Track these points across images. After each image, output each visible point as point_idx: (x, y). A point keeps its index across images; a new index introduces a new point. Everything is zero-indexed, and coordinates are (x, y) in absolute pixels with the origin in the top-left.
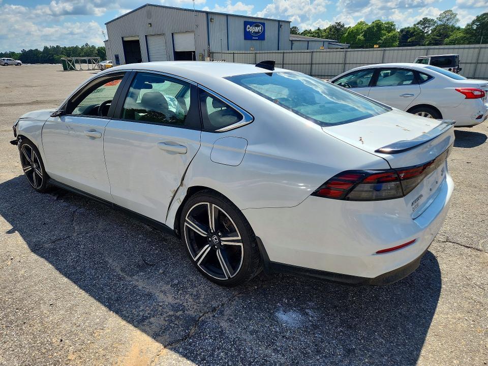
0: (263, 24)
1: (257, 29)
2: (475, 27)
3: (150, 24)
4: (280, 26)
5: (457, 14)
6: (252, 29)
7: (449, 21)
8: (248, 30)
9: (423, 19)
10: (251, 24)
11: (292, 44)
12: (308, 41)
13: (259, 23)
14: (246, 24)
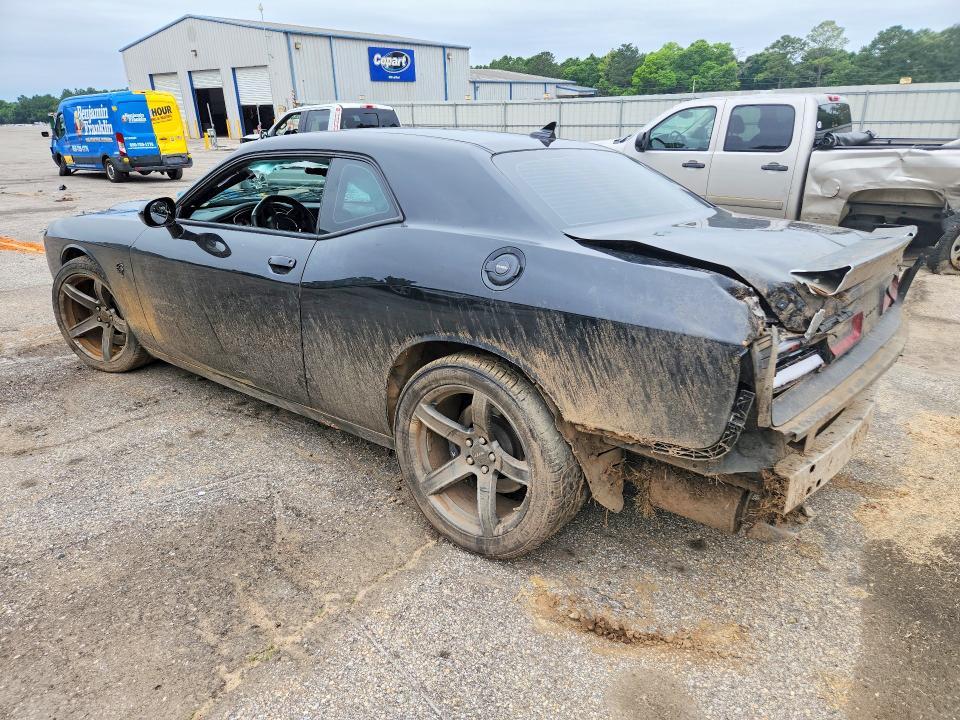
0: (411, 53)
1: (396, 62)
2: (877, 53)
3: (194, 51)
4: (446, 57)
5: (843, 30)
6: (386, 62)
7: (830, 43)
8: (377, 63)
9: (783, 38)
10: (384, 52)
11: (476, 89)
12: (511, 83)
13: (402, 50)
14: (372, 52)
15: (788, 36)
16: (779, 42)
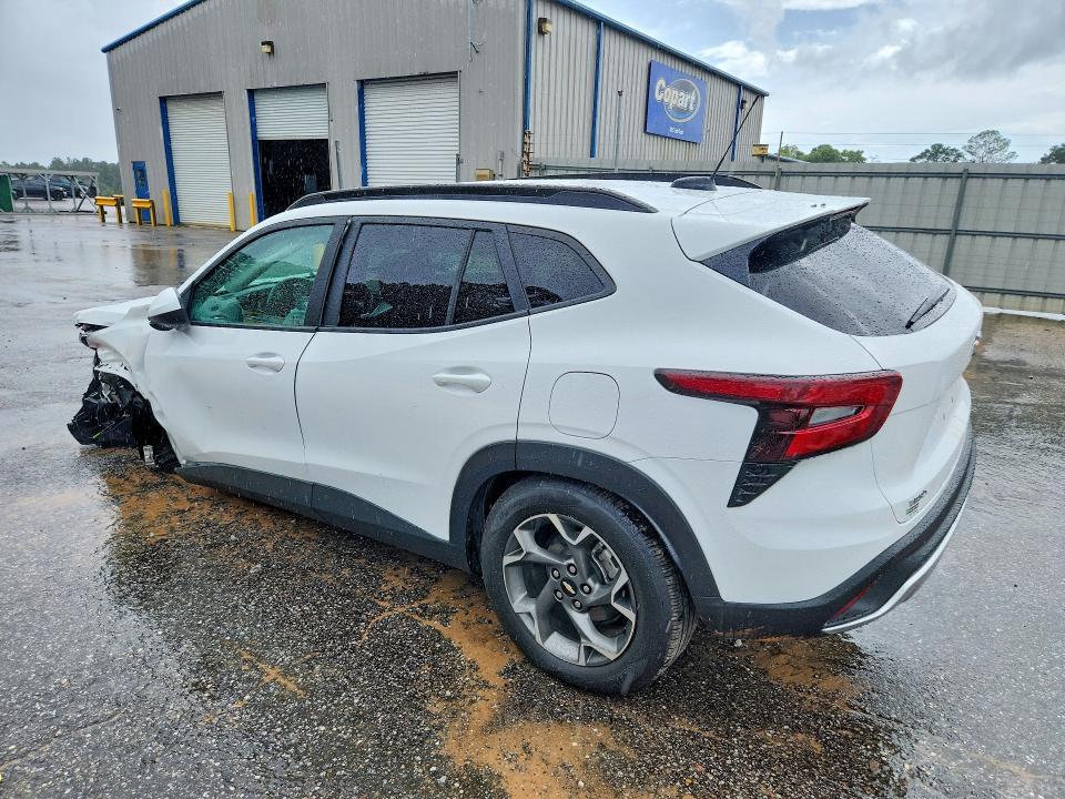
3: (270, 44)
4: (740, 104)
5: (1009, 142)
8: (658, 96)
9: (933, 147)
15: (940, 146)
16: (927, 151)
